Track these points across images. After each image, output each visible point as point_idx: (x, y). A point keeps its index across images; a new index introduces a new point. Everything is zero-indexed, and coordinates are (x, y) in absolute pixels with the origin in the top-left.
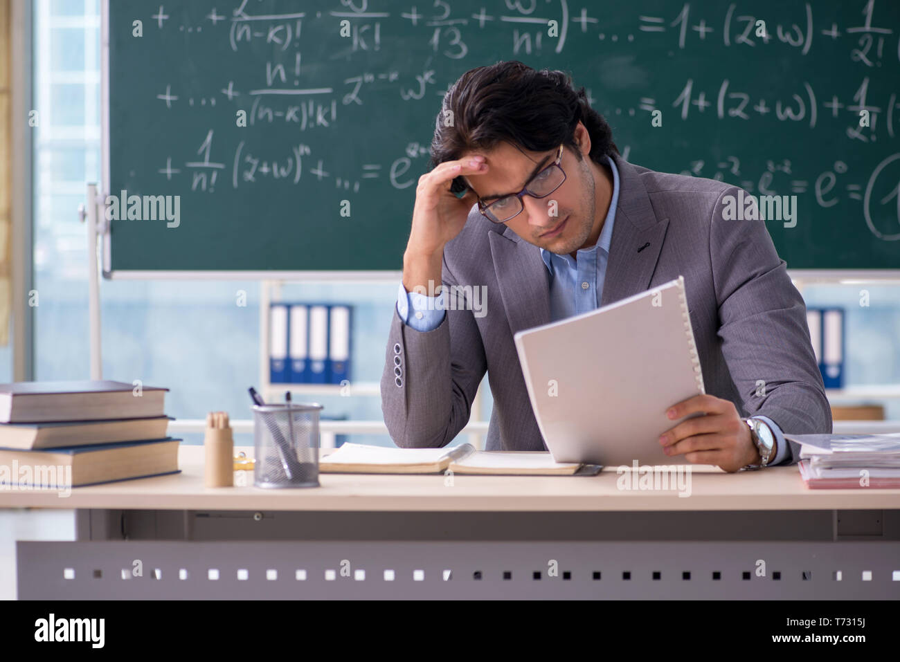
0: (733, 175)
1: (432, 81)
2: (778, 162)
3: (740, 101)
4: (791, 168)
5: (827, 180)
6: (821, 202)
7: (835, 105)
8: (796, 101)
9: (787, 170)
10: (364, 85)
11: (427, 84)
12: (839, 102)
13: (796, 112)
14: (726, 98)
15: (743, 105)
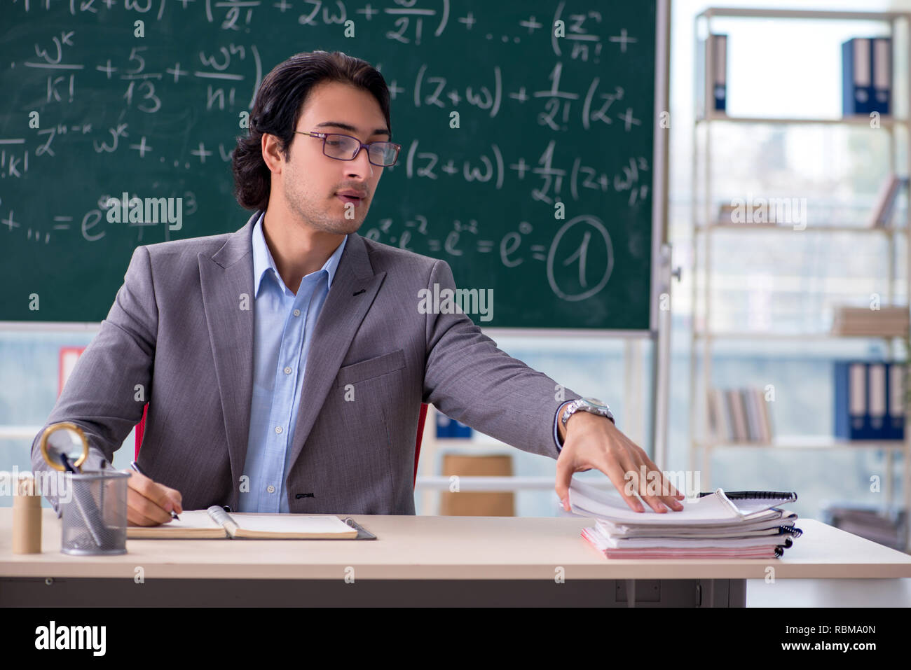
0: (420, 233)
1: (125, 135)
2: (465, 222)
3: (428, 161)
4: (477, 227)
5: (512, 241)
6: (506, 262)
7: (522, 167)
8: (483, 163)
9: (473, 229)
10: (57, 135)
11: (120, 137)
12: (526, 163)
13: (483, 173)
14: (416, 159)
15: (432, 165)
